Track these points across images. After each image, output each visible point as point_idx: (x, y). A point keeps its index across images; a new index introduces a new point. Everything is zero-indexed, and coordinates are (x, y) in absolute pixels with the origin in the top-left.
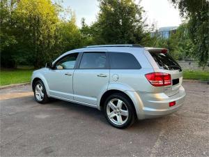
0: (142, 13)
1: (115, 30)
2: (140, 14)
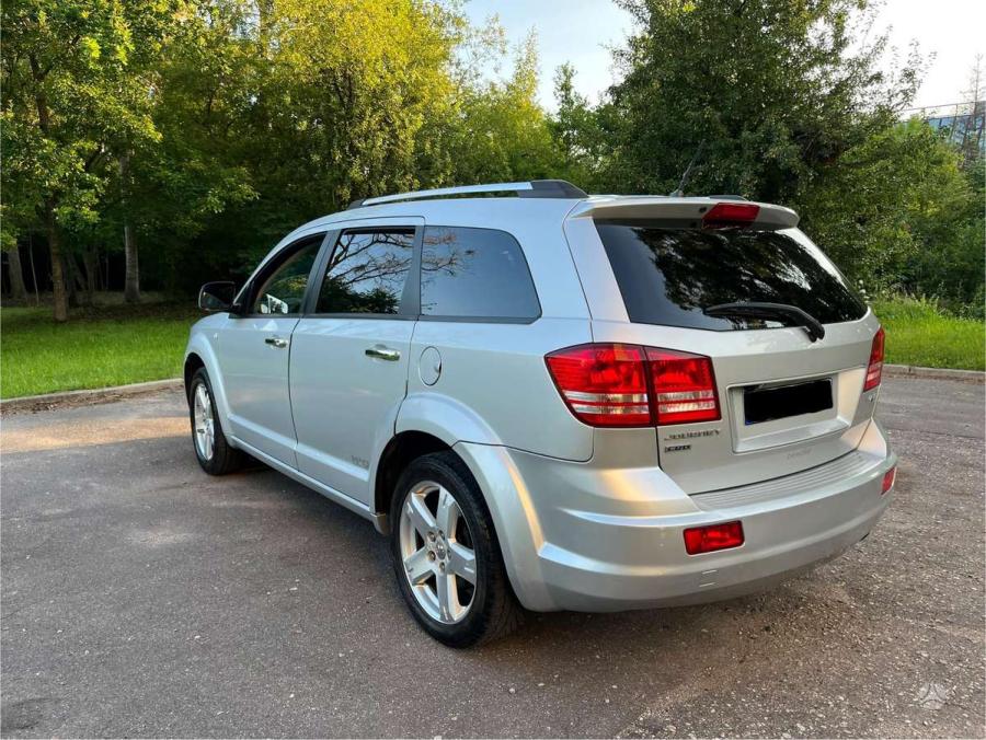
0: (853, 12)
2: (840, 19)
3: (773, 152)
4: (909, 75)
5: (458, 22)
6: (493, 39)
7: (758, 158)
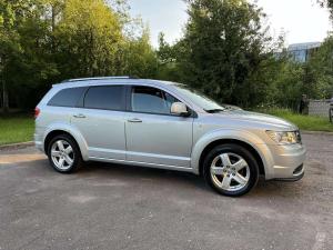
0: (261, 18)
2: (257, 20)
4: (281, 38)
6: (139, 22)
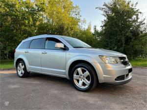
0: (139, 14)
1: (114, 29)
2: (137, 15)
3: (127, 34)
5: (79, 20)
6: (84, 22)
7: (125, 35)
